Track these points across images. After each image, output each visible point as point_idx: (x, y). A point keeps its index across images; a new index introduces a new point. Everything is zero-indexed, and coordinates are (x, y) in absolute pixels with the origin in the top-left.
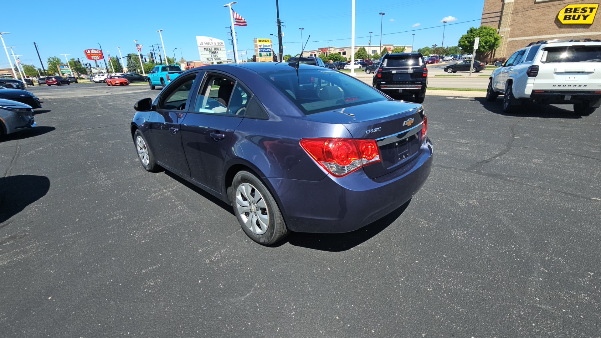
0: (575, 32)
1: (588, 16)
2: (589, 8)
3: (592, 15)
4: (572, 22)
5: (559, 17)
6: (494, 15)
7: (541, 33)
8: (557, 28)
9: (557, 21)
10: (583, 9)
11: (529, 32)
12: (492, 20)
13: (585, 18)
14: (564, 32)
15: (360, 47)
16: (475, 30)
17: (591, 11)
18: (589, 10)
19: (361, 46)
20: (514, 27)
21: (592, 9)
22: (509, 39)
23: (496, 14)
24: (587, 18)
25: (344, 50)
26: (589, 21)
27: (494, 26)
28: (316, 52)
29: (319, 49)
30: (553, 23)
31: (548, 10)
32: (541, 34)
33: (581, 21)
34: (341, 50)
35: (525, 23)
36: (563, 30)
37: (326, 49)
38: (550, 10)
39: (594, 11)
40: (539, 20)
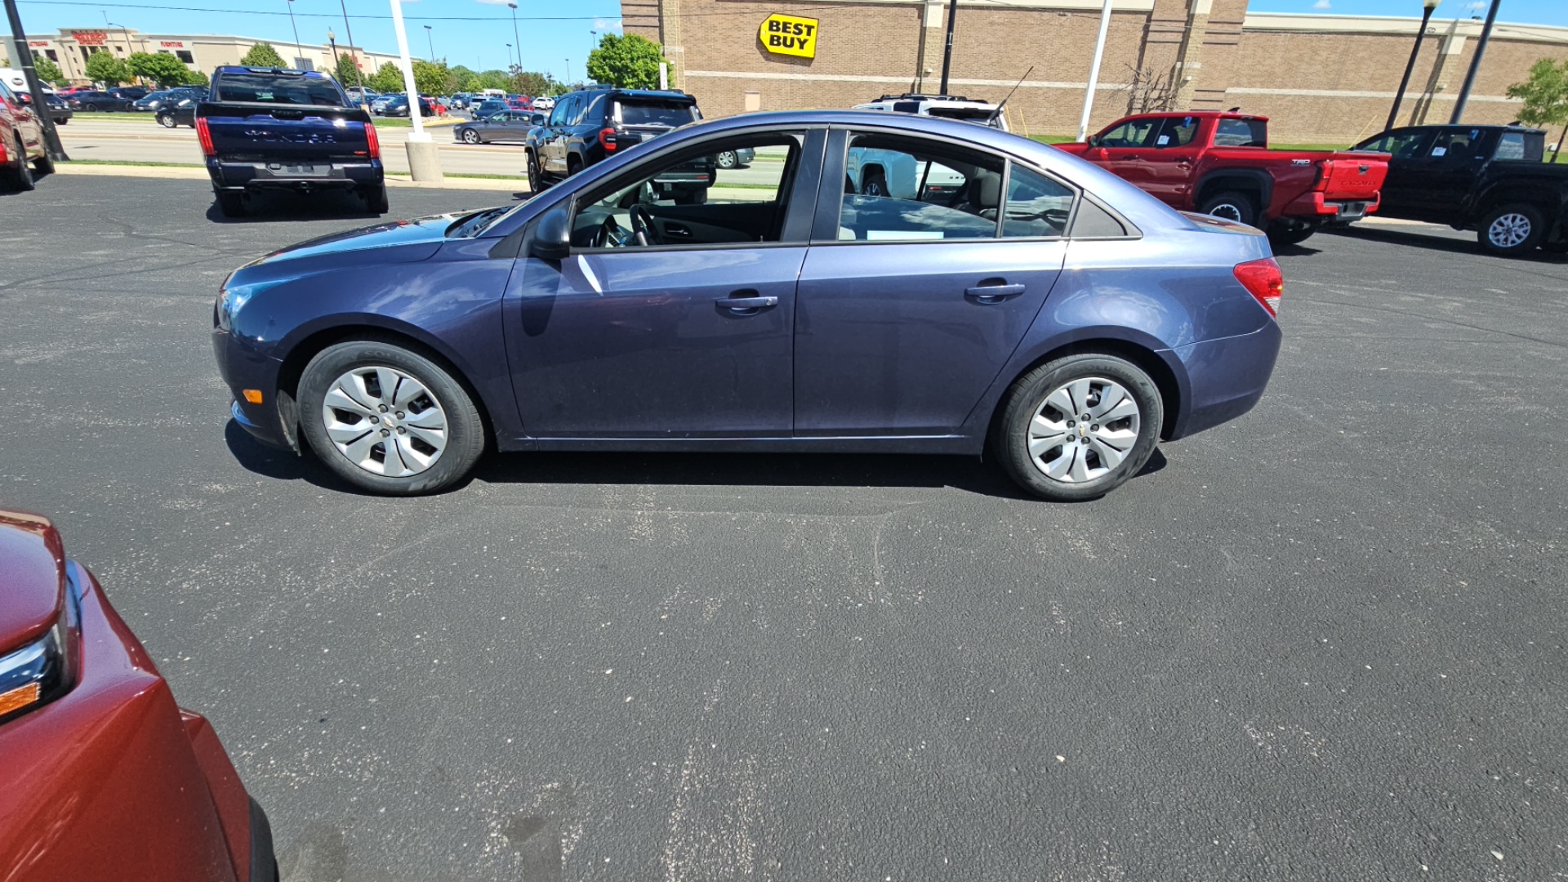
0: (792, 72)
1: (805, 41)
2: (806, 26)
3: (812, 39)
4: (781, 50)
5: (762, 38)
6: (644, 11)
7: (739, 66)
8: (763, 60)
9: (760, 44)
10: (796, 26)
11: (718, 62)
12: (643, 21)
13: (802, 44)
14: (774, 70)
15: (253, 44)
16: (620, 41)
17: (809, 34)
18: (805, 30)
19: (256, 41)
20: (689, 45)
21: (809, 28)
22: (687, 73)
23: (649, 8)
24: (805, 45)
25: (180, 45)
26: (808, 52)
27: (651, 37)
28: (49, 42)
29: (64, 32)
30: (755, 48)
31: (741, 18)
32: (740, 70)
33: (795, 51)
34: (169, 44)
35: (708, 41)
36: (772, 64)
37: (98, 34)
38: (745, 20)
39: (813, 32)
40: (730, 39)
